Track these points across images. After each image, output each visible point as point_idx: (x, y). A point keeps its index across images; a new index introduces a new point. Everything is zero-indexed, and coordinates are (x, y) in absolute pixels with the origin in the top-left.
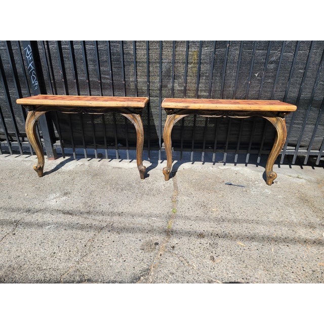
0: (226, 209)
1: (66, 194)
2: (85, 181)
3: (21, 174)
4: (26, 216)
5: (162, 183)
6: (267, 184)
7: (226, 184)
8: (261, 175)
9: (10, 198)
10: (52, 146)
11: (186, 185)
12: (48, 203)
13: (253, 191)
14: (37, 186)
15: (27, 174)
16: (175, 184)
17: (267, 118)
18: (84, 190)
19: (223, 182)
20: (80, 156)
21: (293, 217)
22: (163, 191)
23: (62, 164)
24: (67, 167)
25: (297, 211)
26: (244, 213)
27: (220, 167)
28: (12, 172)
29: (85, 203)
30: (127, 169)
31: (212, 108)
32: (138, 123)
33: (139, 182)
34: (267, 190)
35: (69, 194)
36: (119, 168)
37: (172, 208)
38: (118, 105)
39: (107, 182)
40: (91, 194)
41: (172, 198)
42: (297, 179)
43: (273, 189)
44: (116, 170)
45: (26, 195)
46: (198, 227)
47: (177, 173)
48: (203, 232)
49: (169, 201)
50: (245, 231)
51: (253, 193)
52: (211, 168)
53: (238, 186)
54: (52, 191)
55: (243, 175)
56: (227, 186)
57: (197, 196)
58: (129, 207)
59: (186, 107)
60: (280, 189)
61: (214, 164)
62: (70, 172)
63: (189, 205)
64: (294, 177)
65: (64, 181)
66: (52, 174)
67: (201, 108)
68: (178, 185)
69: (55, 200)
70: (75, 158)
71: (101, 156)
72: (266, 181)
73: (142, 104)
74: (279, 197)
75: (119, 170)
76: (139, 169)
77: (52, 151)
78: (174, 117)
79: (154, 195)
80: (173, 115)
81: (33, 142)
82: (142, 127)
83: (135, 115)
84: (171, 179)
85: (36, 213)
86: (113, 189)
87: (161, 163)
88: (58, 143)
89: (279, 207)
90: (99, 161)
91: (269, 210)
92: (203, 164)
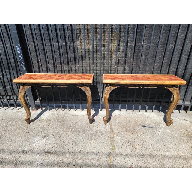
0: (144, 145)
1: (45, 137)
2: (56, 126)
3: (16, 122)
4: (22, 155)
5: (103, 127)
6: (167, 125)
7: (142, 126)
8: (162, 118)
9: (11, 141)
10: (35, 103)
11: (118, 127)
12: (35, 144)
13: (159, 131)
14: (27, 131)
15: (20, 122)
16: (111, 127)
17: (168, 88)
18: (56, 134)
19: (140, 124)
20: (51, 108)
21: (185, 151)
22: (104, 132)
23: (41, 113)
24: (44, 115)
25: (187, 146)
26: (155, 149)
27: (137, 113)
28: (11, 120)
29: (58, 144)
30: (80, 116)
31: (134, 83)
32: (88, 92)
33: (89, 126)
34: (167, 130)
35: (47, 136)
36: (76, 115)
37: (111, 146)
38: (76, 82)
39: (70, 126)
40: (61, 136)
41: (110, 138)
42: (185, 121)
43: (171, 129)
44: (75, 117)
45: (21, 138)
46: (129, 160)
47: (111, 118)
48: (132, 164)
49: (108, 140)
50: (157, 163)
51: (159, 132)
52: (132, 114)
53: (150, 127)
54: (37, 135)
55: (152, 118)
56: (143, 127)
57: (125, 136)
58: (85, 146)
59: (118, 83)
60: (175, 129)
61: (133, 111)
62: (47, 120)
63: (121, 143)
64: (183, 120)
65: (43, 127)
66: (35, 121)
67: (127, 83)
68: (113, 128)
69: (39, 142)
70: (48, 109)
71: (64, 107)
72: (166, 123)
73: (91, 82)
74: (175, 135)
75: (76, 117)
76: (89, 118)
77: (34, 105)
78: (110, 88)
79: (99, 136)
80: (110, 87)
81: (24, 104)
82: (90, 94)
83: (86, 87)
84: (108, 123)
85: (28, 153)
86: (74, 132)
87: (101, 110)
88: (38, 101)
89: (176, 144)
90: (63, 110)
91: (171, 146)
92: (127, 111)
